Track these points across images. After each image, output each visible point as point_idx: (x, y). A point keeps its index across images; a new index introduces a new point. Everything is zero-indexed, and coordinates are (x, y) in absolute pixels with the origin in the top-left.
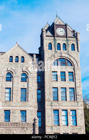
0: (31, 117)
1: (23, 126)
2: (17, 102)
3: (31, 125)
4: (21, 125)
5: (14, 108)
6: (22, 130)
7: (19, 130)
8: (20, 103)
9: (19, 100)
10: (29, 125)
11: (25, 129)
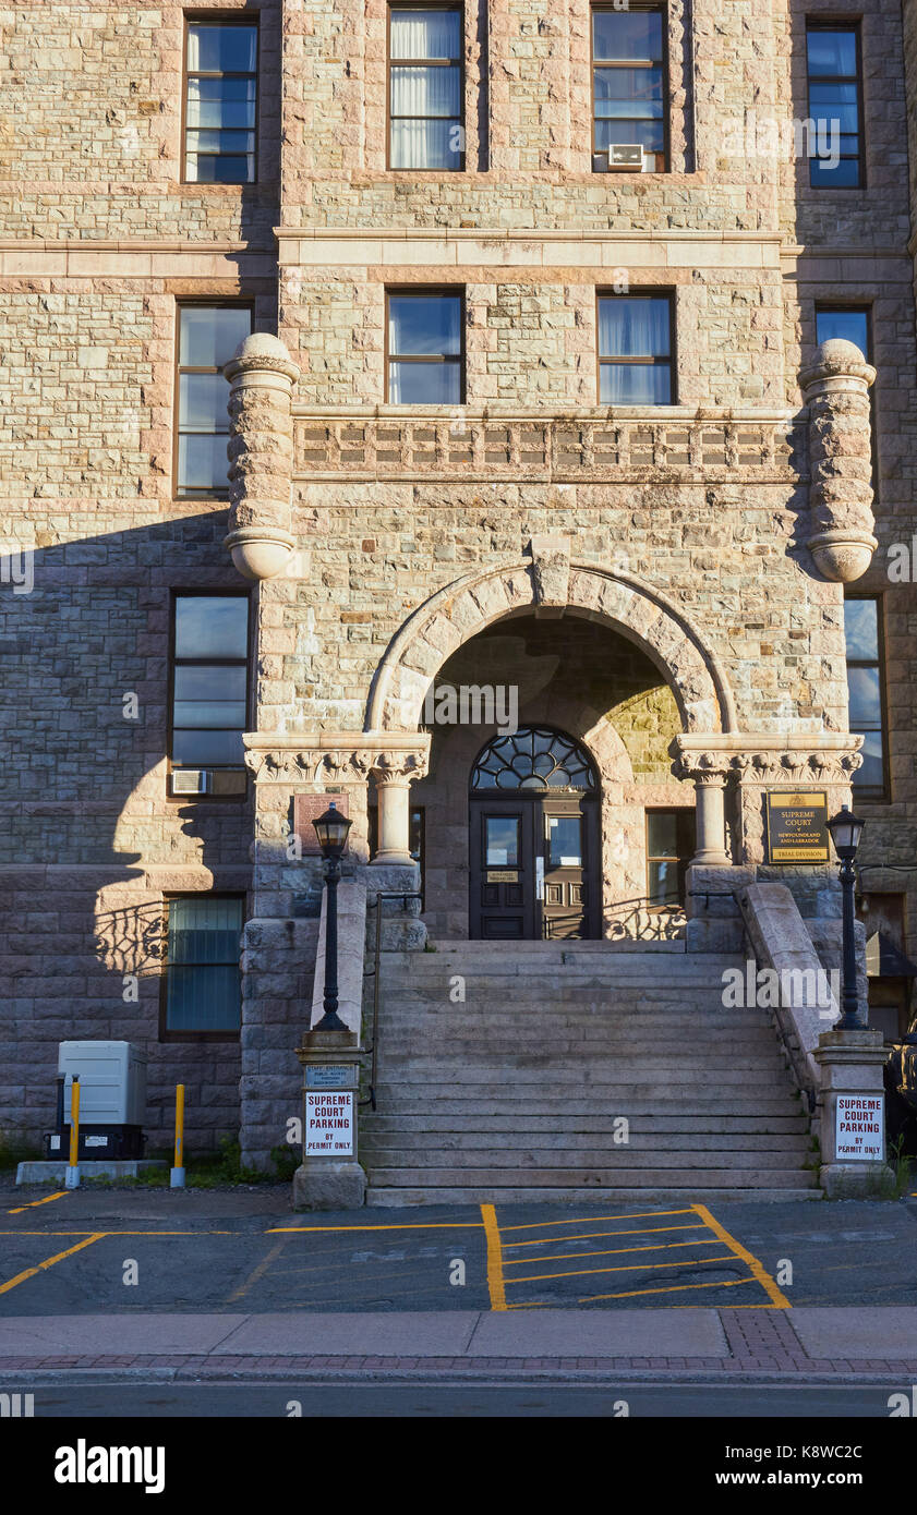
0: (742, 366)
1: (662, 459)
2: (555, 176)
3: (773, 446)
4: (625, 438)
5: (518, 256)
6: (645, 516)
7: (612, 515)
8: (594, 195)
9: (575, 147)
10: (741, 449)
11: (692, 497)
